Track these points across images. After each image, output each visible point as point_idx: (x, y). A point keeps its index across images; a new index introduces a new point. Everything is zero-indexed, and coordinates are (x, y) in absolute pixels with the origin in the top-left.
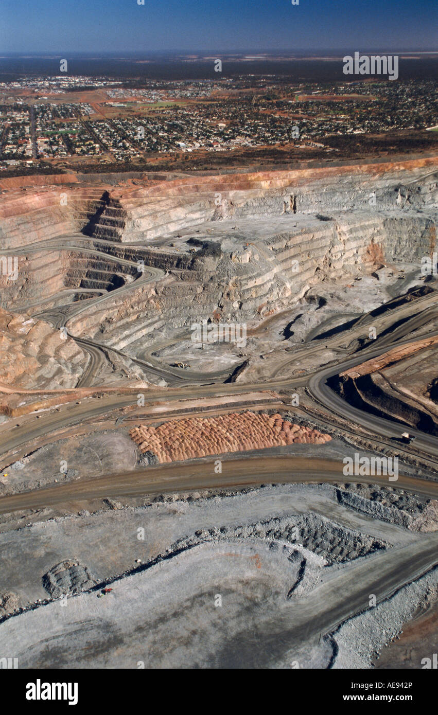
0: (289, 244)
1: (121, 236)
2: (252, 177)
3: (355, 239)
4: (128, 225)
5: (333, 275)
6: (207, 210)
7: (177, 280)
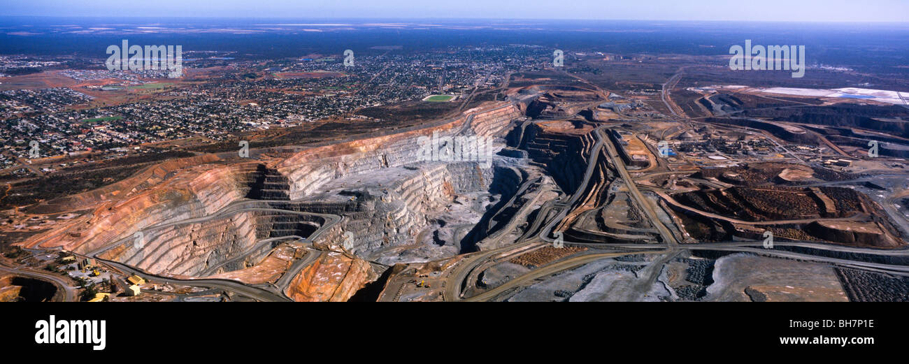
0: (403, 188)
1: (289, 196)
2: (352, 144)
3: (436, 180)
4: (292, 187)
5: (432, 206)
6: (330, 171)
7: (351, 220)
